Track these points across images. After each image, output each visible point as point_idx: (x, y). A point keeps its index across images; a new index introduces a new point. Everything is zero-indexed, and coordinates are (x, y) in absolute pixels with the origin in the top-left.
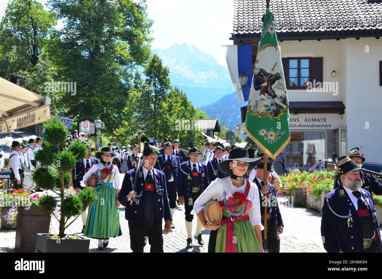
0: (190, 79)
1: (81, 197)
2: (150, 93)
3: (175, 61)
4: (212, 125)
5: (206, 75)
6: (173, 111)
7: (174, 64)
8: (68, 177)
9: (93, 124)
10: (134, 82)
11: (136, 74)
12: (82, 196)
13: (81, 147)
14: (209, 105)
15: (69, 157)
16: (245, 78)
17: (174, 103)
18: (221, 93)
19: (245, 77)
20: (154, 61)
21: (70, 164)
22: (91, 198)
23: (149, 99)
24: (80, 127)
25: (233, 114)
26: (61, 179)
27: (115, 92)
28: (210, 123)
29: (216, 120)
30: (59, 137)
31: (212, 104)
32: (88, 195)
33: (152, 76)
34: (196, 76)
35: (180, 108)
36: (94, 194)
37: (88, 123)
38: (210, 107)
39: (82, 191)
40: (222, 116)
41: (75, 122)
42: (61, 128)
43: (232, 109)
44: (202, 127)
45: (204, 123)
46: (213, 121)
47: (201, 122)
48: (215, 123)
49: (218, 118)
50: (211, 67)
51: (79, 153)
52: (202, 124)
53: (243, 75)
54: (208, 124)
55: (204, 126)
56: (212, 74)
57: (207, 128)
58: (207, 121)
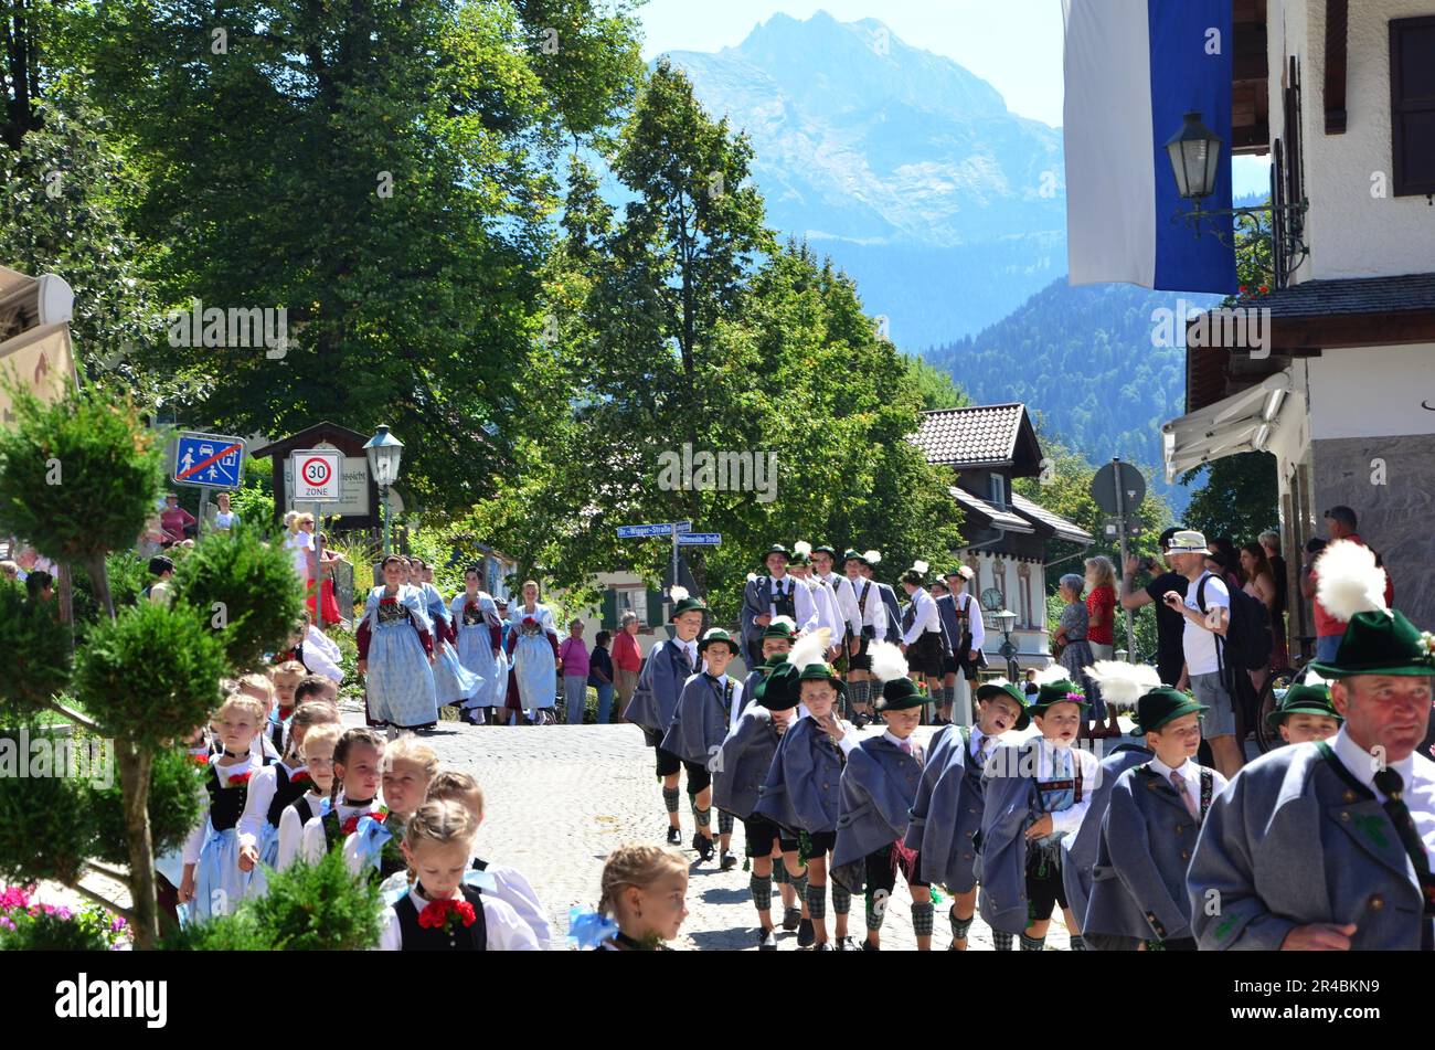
0: (860, 203)
1: (272, 917)
2: (657, 276)
3: (778, 113)
4: (998, 441)
5: (948, 179)
6: (784, 371)
7: (772, 128)
8: (182, 781)
9: (357, 465)
10: (566, 222)
11: (573, 180)
12: (284, 910)
13: (261, 569)
14: (968, 338)
15: (174, 642)
16: (1203, 148)
17: (793, 328)
18: (1030, 270)
19: (1203, 141)
20: (657, 100)
21: (190, 694)
22: (345, 925)
23: (650, 308)
24: (287, 485)
25: (1099, 377)
26: (131, 796)
27: (463, 282)
28: (987, 430)
29: (1020, 409)
30: (101, 509)
31: (985, 333)
32: (319, 905)
33: (658, 184)
34: (891, 187)
35: (827, 352)
37: (331, 456)
38: (975, 350)
40: (1039, 393)
41: (257, 455)
42: (112, 448)
43: (1094, 351)
44: (946, 451)
45: (952, 433)
46: (1004, 417)
47: (939, 428)
48: (1016, 428)
49: (1024, 399)
50: (972, 133)
51: (249, 613)
52: (943, 439)
53: (1191, 135)
54: (978, 437)
55: (955, 444)
56: (976, 170)
57: (973, 456)
58: (969, 420)
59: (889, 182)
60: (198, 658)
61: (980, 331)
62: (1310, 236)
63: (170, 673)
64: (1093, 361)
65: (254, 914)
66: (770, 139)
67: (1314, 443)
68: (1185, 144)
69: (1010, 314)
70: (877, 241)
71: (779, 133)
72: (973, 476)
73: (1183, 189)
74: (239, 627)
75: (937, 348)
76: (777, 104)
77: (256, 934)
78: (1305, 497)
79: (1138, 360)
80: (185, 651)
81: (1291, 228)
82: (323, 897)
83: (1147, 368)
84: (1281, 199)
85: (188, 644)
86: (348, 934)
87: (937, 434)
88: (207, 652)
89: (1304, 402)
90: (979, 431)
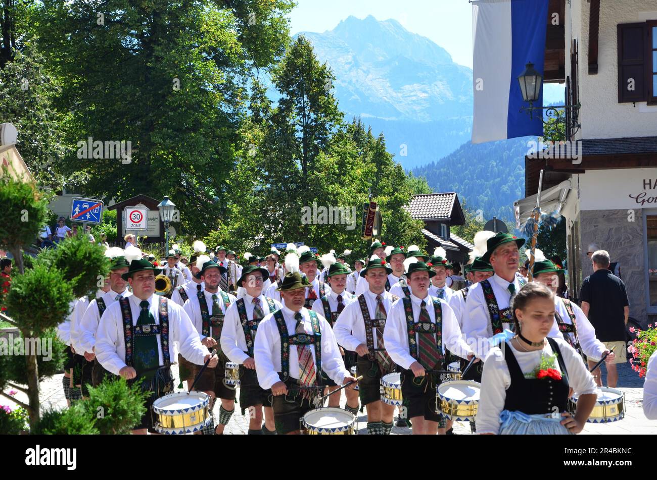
0: (386, 102)
1: (91, 409)
2: (292, 132)
3: (350, 61)
4: (444, 209)
5: (425, 92)
7: (347, 67)
10: (251, 107)
11: (253, 89)
13: (90, 254)
14: (433, 163)
15: (49, 285)
16: (534, 79)
18: (461, 133)
19: (534, 77)
20: (296, 53)
21: (56, 308)
22: (124, 413)
23: (289, 146)
25: (491, 182)
28: (439, 204)
29: (455, 195)
31: (441, 161)
32: (113, 404)
33: (294, 90)
34: (400, 95)
35: (366, 169)
36: (132, 399)
37: (143, 210)
38: (436, 169)
39: (95, 390)
40: (465, 188)
41: (110, 209)
42: (24, 198)
43: (489, 170)
44: (421, 213)
45: (424, 205)
46: (447, 198)
47: (418, 203)
48: (453, 203)
49: (458, 191)
50: (437, 72)
51: (83, 273)
52: (420, 208)
53: (528, 74)
54: (435, 207)
55: (425, 210)
56: (439, 88)
57: (433, 215)
58: (432, 199)
59: (400, 92)
60: (60, 292)
61: (439, 160)
62: (581, 120)
63: (47, 299)
64: (489, 174)
65: (84, 407)
66: (346, 72)
67: (581, 212)
68: (526, 77)
69: (452, 153)
70: (393, 119)
71: (350, 69)
72: (433, 224)
73: (525, 98)
74: (79, 279)
75: (419, 167)
76: (349, 57)
77: (84, 415)
78: (577, 236)
79: (509, 174)
80: (54, 289)
81: (573, 116)
82: (115, 400)
83: (513, 178)
84: (569, 103)
85: (56, 286)
86: (126, 417)
87: (417, 206)
88: (64, 290)
89: (577, 194)
90: (436, 204)
